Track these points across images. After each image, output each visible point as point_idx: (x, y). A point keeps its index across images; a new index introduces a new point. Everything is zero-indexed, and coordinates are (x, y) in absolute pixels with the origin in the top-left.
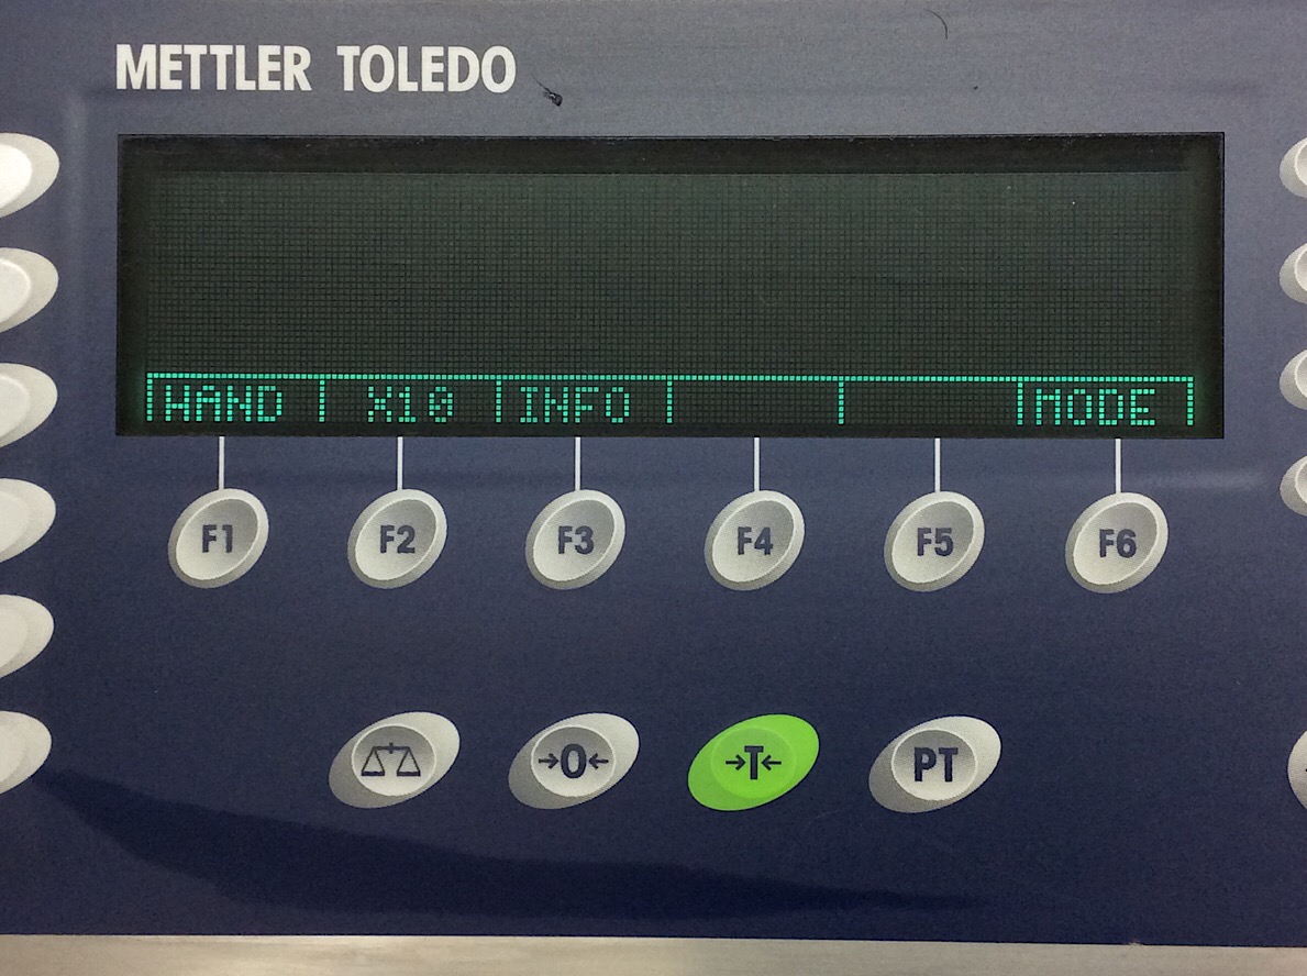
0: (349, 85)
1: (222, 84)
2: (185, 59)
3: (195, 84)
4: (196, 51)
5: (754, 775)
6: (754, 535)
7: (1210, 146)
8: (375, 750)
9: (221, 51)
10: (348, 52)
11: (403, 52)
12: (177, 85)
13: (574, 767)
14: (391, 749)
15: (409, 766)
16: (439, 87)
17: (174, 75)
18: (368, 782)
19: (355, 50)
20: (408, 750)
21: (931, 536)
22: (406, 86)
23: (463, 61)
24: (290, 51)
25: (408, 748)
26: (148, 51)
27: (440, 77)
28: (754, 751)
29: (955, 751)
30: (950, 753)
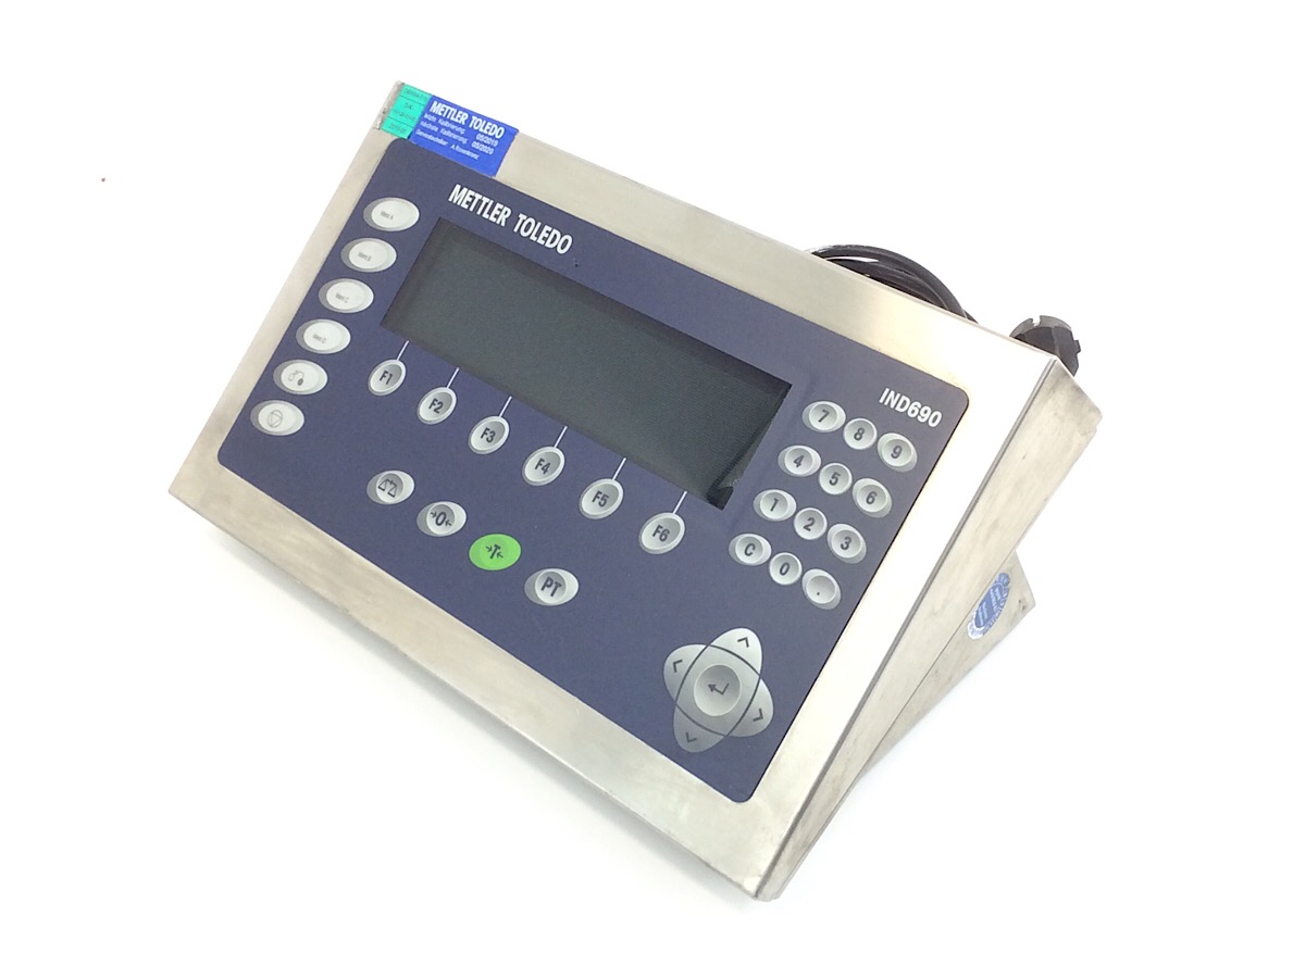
0: (516, 230)
1: (479, 213)
2: (473, 198)
3: (471, 209)
4: (478, 196)
5: (492, 557)
6: (544, 464)
7: (785, 388)
8: (387, 480)
9: (485, 200)
10: (522, 217)
11: (539, 224)
12: (466, 207)
13: (439, 521)
14: (391, 483)
15: (392, 493)
16: (542, 243)
17: (467, 203)
18: (378, 490)
19: (525, 217)
20: (396, 486)
21: (601, 496)
22: (533, 238)
23: (555, 236)
24: (506, 209)
25: (396, 484)
26: (465, 190)
27: (545, 239)
28: (497, 547)
29: (560, 585)
30: (558, 585)
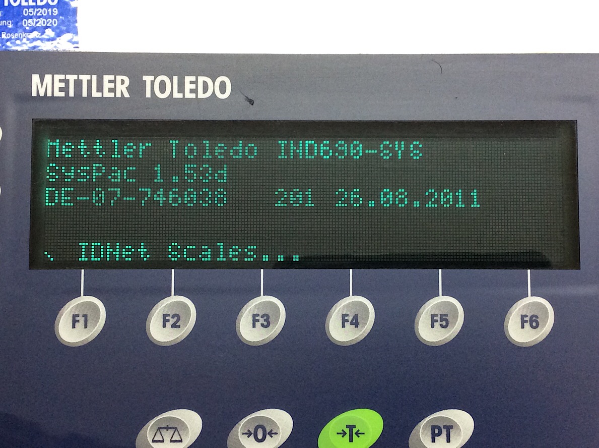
0: (148, 95)
1: (85, 94)
2: (67, 82)
3: (72, 94)
4: (72, 78)
5: (351, 440)
6: (350, 318)
7: (570, 127)
8: (159, 429)
9: (85, 78)
10: (148, 79)
11: (175, 79)
12: (62, 94)
13: (260, 437)
14: (167, 428)
15: (176, 437)
16: (193, 96)
17: (61, 90)
18: (156, 446)
19: (152, 78)
20: (176, 429)
21: (438, 318)
22: (177, 95)
23: (205, 83)
24: (119, 78)
25: (176, 427)
26: (48, 78)
27: (194, 91)
28: (351, 427)
29: (451, 427)
30: (449, 428)
